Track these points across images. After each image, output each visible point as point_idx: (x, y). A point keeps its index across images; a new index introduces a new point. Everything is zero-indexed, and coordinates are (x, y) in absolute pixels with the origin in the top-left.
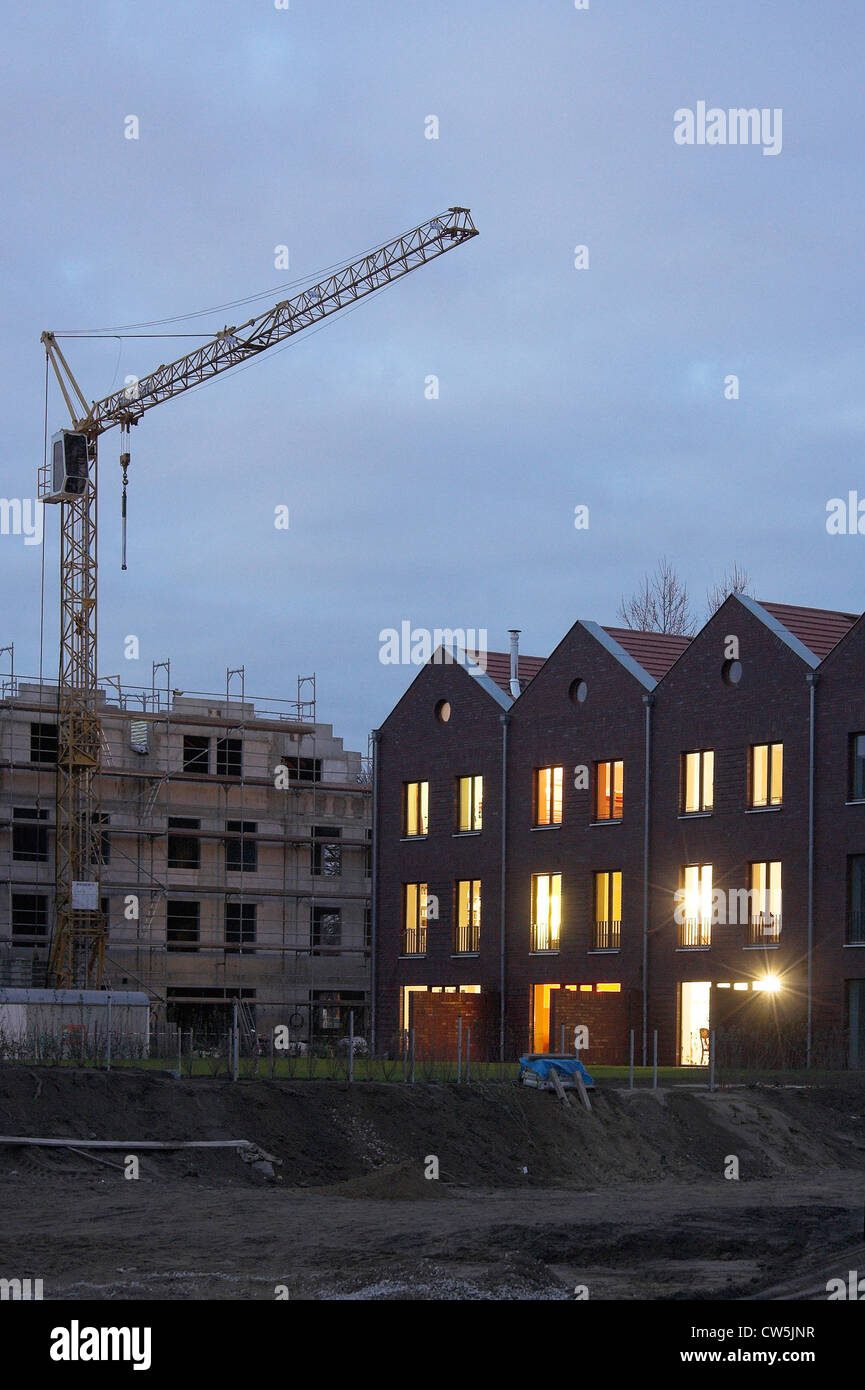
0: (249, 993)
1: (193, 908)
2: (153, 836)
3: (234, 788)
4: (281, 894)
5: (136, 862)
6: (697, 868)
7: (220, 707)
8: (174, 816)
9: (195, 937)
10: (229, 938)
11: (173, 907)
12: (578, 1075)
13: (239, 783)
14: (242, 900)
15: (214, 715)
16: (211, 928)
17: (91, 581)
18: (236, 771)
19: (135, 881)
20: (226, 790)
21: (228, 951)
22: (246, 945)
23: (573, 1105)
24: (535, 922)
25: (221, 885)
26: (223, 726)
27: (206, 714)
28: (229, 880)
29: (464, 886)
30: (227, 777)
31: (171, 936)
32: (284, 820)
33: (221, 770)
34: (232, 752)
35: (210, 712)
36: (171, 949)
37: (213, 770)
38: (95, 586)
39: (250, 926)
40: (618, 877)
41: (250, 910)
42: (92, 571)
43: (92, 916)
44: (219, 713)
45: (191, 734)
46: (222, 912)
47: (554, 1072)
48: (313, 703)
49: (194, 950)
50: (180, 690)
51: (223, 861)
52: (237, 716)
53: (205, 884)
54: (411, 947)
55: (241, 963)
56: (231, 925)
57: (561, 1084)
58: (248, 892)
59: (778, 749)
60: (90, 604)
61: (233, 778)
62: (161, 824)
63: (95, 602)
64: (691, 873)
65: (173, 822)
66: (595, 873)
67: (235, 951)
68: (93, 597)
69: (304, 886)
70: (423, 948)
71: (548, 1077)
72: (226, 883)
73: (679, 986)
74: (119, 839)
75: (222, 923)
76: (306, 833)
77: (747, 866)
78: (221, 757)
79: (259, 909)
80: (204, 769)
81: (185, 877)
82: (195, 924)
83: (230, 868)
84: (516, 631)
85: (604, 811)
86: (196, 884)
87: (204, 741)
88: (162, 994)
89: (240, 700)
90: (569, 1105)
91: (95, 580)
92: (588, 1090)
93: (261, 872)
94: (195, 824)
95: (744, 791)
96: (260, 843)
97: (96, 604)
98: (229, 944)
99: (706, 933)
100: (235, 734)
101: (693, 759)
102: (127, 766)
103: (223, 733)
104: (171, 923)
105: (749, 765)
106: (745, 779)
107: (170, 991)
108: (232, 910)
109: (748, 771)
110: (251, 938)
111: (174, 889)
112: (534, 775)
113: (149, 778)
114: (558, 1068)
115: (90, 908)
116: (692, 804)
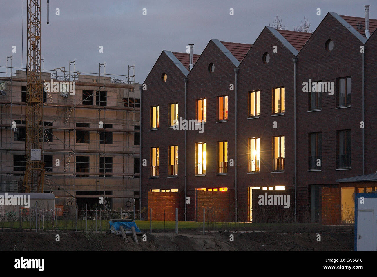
0: (110, 193)
1: (87, 159)
2: (70, 130)
3: (102, 111)
4: (122, 153)
5: (63, 141)
6: (255, 139)
7: (97, 78)
8: (79, 122)
9: (88, 171)
10: (101, 171)
11: (78, 159)
12: (133, 228)
13: (103, 109)
14: (105, 156)
15: (95, 82)
16: (94, 166)
17: (38, 29)
18: (103, 104)
19: (63, 149)
20: (99, 111)
21: (101, 176)
22: (107, 174)
23: (129, 242)
24: (197, 163)
25: (98, 150)
26: (98, 86)
27: (92, 81)
28: (101, 147)
29: (172, 148)
30: (99, 107)
31: (77, 170)
32: (123, 123)
33: (97, 103)
34: (102, 97)
35: (93, 81)
36: (77, 176)
37: (94, 104)
38: (40, 32)
39: (110, 166)
40: (226, 143)
41: (109, 160)
42: (39, 25)
43: (39, 163)
44: (97, 81)
45: (85, 90)
46: (98, 160)
47: (122, 227)
48: (134, 76)
49: (88, 176)
50: (79, 72)
51: (99, 140)
52: (103, 82)
53: (91, 149)
54: (154, 174)
55: (106, 181)
56: (101, 166)
57: (124, 233)
58: (107, 152)
59: (283, 89)
60: (38, 38)
61: (102, 107)
62: (73, 126)
63: (40, 37)
64: (253, 141)
65: (78, 125)
66: (218, 142)
67: (102, 176)
68: (39, 35)
69: (131, 150)
70: (158, 174)
71: (119, 230)
72: (100, 149)
73: (248, 188)
74: (57, 132)
75: (98, 165)
76: (132, 128)
77: (272, 138)
78: (97, 99)
79: (113, 159)
80: (91, 103)
81: (83, 147)
82: (88, 165)
83: (101, 143)
84: (192, 45)
85: (221, 117)
86: (88, 149)
87: (91, 92)
88: (74, 194)
89: (104, 75)
90: (127, 242)
91: (40, 29)
92: (137, 235)
93: (113, 145)
94: (87, 125)
95: (271, 107)
96: (113, 132)
97: (40, 38)
98: (101, 174)
99: (258, 166)
100: (102, 89)
101: (253, 94)
102: (60, 102)
103: (98, 89)
104: (77, 165)
105: (273, 96)
106: (271, 102)
107: (78, 193)
108: (102, 159)
109: (273, 99)
110: (110, 171)
111: (78, 151)
112: (196, 103)
113: (68, 107)
114: (124, 225)
115: (38, 160)
116: (253, 113)
